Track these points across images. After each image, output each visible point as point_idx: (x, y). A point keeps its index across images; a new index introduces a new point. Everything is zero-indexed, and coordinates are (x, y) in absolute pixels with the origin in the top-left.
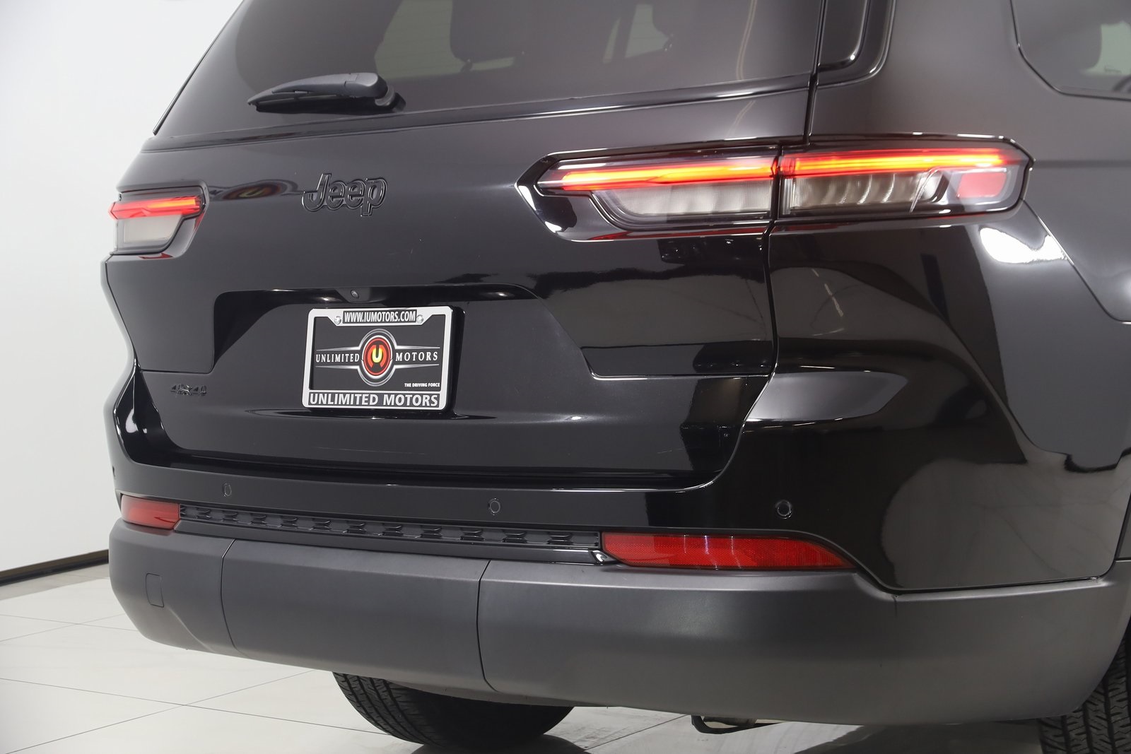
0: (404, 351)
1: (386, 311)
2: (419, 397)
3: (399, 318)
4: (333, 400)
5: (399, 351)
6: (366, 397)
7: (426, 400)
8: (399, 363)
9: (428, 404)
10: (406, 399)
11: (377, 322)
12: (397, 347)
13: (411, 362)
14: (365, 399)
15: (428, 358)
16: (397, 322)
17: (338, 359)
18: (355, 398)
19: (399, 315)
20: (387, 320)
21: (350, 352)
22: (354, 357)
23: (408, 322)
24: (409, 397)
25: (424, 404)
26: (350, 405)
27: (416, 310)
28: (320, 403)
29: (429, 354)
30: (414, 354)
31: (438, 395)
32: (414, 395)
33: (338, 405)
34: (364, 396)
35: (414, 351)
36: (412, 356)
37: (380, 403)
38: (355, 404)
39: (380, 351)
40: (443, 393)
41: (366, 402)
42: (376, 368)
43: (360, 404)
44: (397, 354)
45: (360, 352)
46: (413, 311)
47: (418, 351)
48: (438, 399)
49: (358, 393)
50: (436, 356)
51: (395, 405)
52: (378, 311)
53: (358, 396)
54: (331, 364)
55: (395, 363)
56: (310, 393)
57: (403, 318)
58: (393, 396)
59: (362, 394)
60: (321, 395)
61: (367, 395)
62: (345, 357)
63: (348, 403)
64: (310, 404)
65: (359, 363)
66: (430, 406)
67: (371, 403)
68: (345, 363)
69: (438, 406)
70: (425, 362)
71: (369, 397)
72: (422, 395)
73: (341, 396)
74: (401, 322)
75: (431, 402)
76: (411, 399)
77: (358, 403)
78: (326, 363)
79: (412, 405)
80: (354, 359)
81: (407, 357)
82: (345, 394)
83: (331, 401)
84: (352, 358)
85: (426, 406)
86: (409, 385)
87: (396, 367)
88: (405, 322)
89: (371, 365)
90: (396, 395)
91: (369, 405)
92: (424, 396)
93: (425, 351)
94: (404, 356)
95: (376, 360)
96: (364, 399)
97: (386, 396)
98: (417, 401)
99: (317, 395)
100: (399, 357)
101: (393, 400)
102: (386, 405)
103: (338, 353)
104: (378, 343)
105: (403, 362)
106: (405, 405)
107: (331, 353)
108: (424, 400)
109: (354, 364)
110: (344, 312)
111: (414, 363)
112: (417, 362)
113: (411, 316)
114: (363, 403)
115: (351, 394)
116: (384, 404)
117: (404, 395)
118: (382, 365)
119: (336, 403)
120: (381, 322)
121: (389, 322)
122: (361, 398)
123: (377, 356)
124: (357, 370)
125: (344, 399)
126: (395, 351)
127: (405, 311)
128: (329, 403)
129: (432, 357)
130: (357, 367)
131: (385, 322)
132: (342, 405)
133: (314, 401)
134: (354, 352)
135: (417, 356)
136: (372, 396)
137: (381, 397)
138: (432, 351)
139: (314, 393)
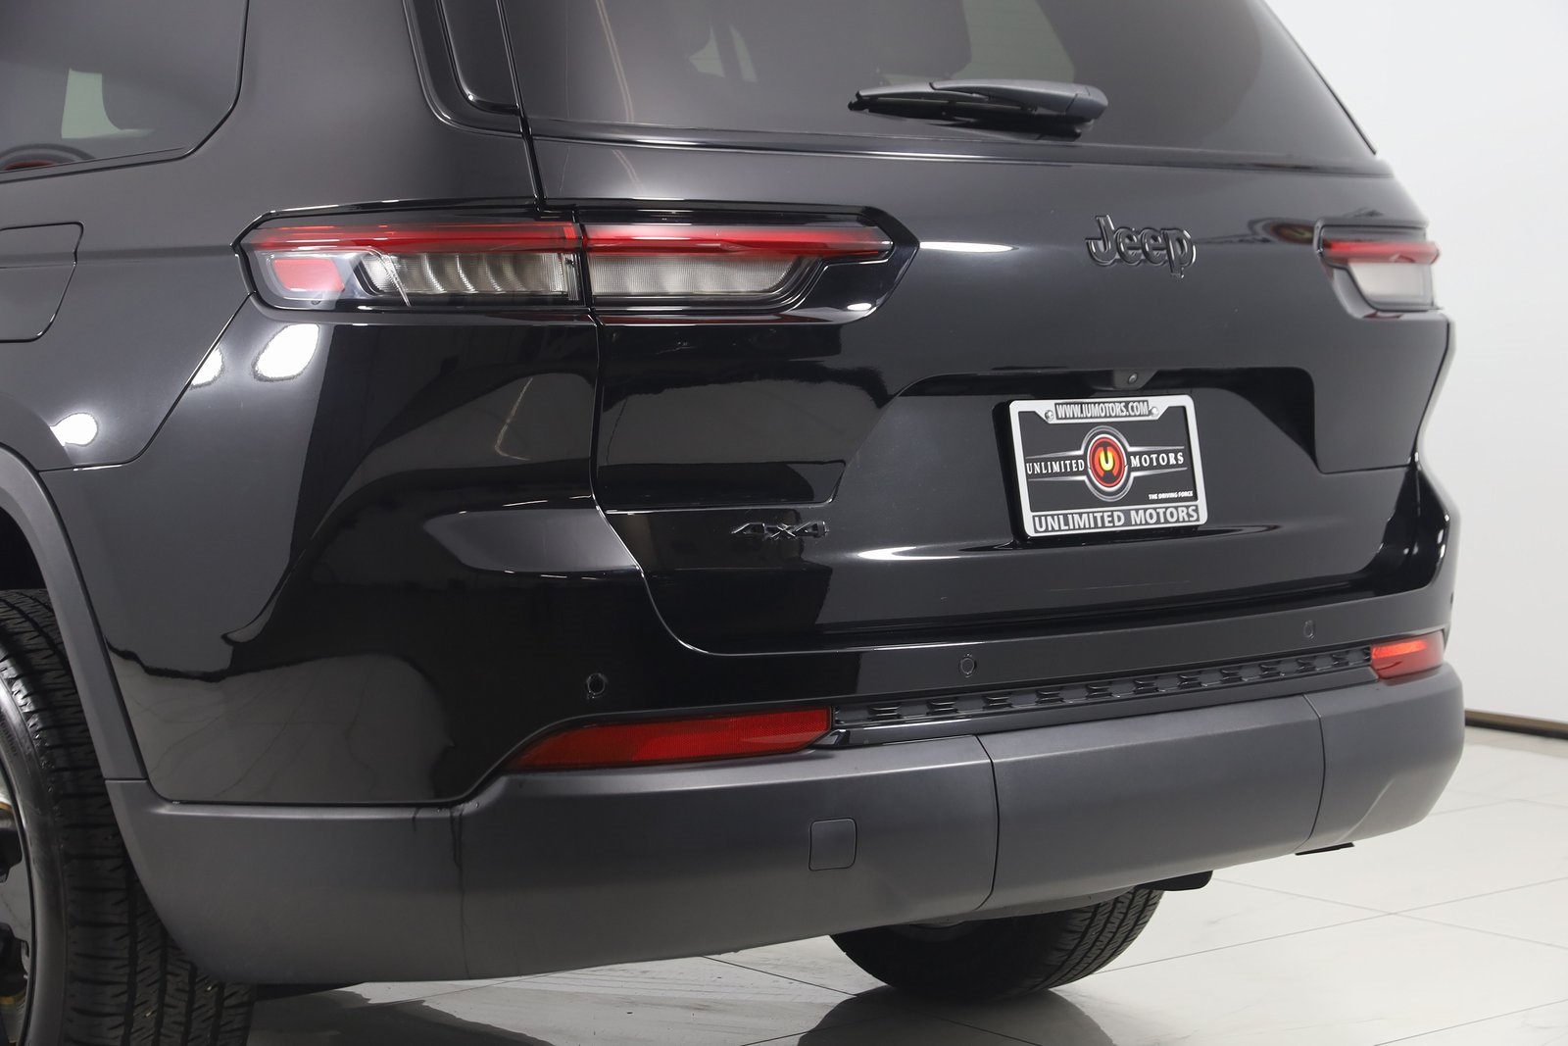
0: (1140, 454)
1: (1110, 402)
2: (1174, 510)
3: (1128, 411)
4: (1067, 523)
5: (1135, 454)
6: (1109, 516)
7: (1183, 514)
8: (1136, 469)
9: (1186, 519)
10: (1158, 514)
11: (1100, 417)
12: (1131, 449)
13: (1151, 467)
14: (1110, 519)
15: (1173, 461)
16: (1126, 416)
17: (1056, 469)
18: (1095, 518)
19: (1126, 407)
20: (1113, 415)
21: (1071, 458)
22: (1077, 463)
23: (1140, 415)
24: (1161, 511)
25: (1181, 519)
26: (1090, 528)
27: (1147, 401)
28: (1050, 529)
29: (1172, 455)
30: (1154, 456)
31: (1196, 506)
32: (1167, 508)
33: (1074, 529)
34: (1106, 514)
36: (1151, 460)
37: (1128, 522)
38: (1096, 527)
39: (1110, 455)
41: (1109, 522)
42: (1109, 478)
43: (1103, 526)
44: (1132, 457)
45: (1084, 457)
46: (1143, 402)
47: (1158, 453)
48: (1196, 510)
49: (1098, 512)
50: (1182, 459)
51: (1147, 523)
52: (1099, 403)
53: (1098, 515)
54: (1048, 475)
55: (1132, 469)
56: (1034, 517)
57: (1133, 411)
58: (1141, 512)
59: (1103, 512)
60: (1049, 518)
61: (1110, 513)
62: (1065, 465)
63: (1087, 526)
64: (1036, 531)
65: (1085, 472)
66: (1189, 521)
67: (1117, 524)
68: (1066, 474)
69: (1198, 520)
70: (1168, 466)
71: (1112, 516)
72: (1176, 508)
73: (1076, 517)
74: (1130, 416)
75: (1189, 515)
76: (1165, 513)
77: (1100, 525)
78: (1041, 475)
79: (1166, 521)
80: (1077, 467)
81: (1146, 461)
82: (1080, 514)
83: (1065, 525)
84: (1074, 465)
85: (1184, 521)
87: (1134, 474)
88: (1135, 416)
89: (1102, 474)
90: (1145, 510)
91: (1114, 526)
92: (1180, 509)
93: (1167, 453)
94: (1141, 461)
95: (1108, 467)
96: (1107, 519)
97: (1133, 513)
98: (1172, 516)
99: (1043, 518)
100: (1135, 462)
101: (1142, 517)
102: (1136, 525)
104: (1105, 445)
105: (1141, 468)
106: (1158, 522)
107: (1046, 461)
108: (1181, 515)
109: (1078, 473)
110: (1056, 404)
112: (1159, 466)
113: (1143, 409)
114: (1107, 524)
115: (1088, 513)
116: (1133, 523)
117: (1155, 509)
118: (1115, 472)
119: (1072, 527)
120: (1106, 417)
121: (1116, 416)
122: (1102, 518)
123: (1107, 462)
124: (1083, 482)
125: (1081, 521)
126: (1129, 455)
127: (1134, 402)
128: (1063, 527)
129: (1176, 459)
130: (1084, 478)
131: (1110, 416)
132: (1080, 529)
133: (1041, 527)
134: (1077, 458)
135: (1157, 459)
136: (1115, 514)
137: (1127, 514)
138: (1176, 452)
139: (1040, 517)
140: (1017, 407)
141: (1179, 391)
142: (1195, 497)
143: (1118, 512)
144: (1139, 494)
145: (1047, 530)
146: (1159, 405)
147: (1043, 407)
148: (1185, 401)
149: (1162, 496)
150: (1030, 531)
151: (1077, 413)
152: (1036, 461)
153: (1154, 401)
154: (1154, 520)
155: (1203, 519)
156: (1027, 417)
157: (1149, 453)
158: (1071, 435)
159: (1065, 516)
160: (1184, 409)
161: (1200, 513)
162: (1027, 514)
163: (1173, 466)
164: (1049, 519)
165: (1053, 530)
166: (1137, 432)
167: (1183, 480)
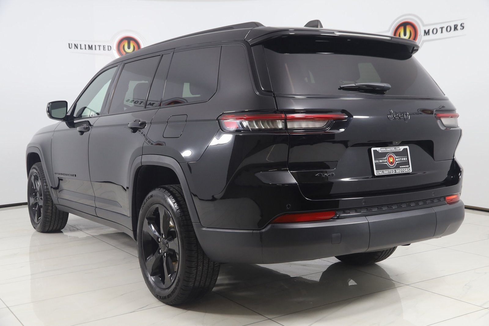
0: (398, 158)
4: (383, 173)
5: (397, 158)
7: (407, 170)
8: (397, 161)
12: (396, 157)
13: (400, 161)
14: (392, 172)
15: (405, 159)
17: (381, 161)
18: (389, 171)
19: (395, 148)
24: (402, 170)
35: (401, 158)
37: (396, 172)
38: (389, 173)
39: (392, 158)
40: (411, 168)
42: (392, 163)
43: (391, 173)
45: (386, 159)
47: (402, 158)
48: (410, 169)
49: (389, 170)
51: (399, 172)
53: (390, 171)
54: (379, 163)
55: (396, 161)
58: (398, 170)
64: (377, 174)
65: (387, 162)
68: (383, 162)
70: (404, 160)
72: (405, 169)
75: (408, 171)
78: (378, 163)
79: (404, 172)
81: (399, 159)
82: (386, 171)
86: (400, 167)
87: (397, 162)
89: (390, 162)
93: (403, 158)
94: (398, 159)
95: (391, 161)
96: (391, 172)
97: (397, 170)
100: (397, 160)
101: (399, 171)
103: (381, 160)
104: (391, 156)
105: (398, 161)
106: (402, 172)
107: (379, 160)
111: (401, 161)
113: (398, 149)
124: (386, 164)
125: (386, 172)
126: (396, 158)
130: (387, 163)
137: (395, 170)
138: (405, 158)
140: (373, 149)
141: (406, 145)
142: (409, 167)
143: (394, 170)
144: (398, 166)
145: (379, 174)
146: (402, 148)
147: (378, 149)
148: (407, 147)
149: (403, 167)
150: (376, 174)
151: (385, 150)
152: (377, 160)
153: (400, 147)
154: (401, 171)
155: (411, 171)
156: (375, 151)
157: (400, 158)
158: (384, 155)
159: (383, 171)
160: (407, 149)
161: (410, 170)
162: (375, 171)
163: (405, 160)
164: (380, 172)
165: (380, 174)
166: (397, 154)
167: (407, 163)
